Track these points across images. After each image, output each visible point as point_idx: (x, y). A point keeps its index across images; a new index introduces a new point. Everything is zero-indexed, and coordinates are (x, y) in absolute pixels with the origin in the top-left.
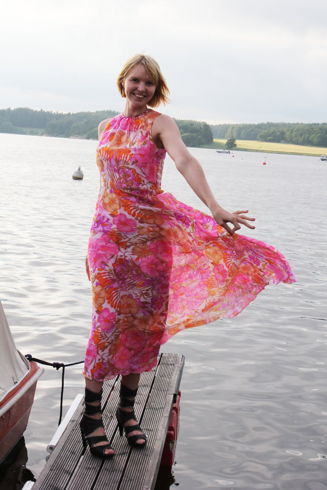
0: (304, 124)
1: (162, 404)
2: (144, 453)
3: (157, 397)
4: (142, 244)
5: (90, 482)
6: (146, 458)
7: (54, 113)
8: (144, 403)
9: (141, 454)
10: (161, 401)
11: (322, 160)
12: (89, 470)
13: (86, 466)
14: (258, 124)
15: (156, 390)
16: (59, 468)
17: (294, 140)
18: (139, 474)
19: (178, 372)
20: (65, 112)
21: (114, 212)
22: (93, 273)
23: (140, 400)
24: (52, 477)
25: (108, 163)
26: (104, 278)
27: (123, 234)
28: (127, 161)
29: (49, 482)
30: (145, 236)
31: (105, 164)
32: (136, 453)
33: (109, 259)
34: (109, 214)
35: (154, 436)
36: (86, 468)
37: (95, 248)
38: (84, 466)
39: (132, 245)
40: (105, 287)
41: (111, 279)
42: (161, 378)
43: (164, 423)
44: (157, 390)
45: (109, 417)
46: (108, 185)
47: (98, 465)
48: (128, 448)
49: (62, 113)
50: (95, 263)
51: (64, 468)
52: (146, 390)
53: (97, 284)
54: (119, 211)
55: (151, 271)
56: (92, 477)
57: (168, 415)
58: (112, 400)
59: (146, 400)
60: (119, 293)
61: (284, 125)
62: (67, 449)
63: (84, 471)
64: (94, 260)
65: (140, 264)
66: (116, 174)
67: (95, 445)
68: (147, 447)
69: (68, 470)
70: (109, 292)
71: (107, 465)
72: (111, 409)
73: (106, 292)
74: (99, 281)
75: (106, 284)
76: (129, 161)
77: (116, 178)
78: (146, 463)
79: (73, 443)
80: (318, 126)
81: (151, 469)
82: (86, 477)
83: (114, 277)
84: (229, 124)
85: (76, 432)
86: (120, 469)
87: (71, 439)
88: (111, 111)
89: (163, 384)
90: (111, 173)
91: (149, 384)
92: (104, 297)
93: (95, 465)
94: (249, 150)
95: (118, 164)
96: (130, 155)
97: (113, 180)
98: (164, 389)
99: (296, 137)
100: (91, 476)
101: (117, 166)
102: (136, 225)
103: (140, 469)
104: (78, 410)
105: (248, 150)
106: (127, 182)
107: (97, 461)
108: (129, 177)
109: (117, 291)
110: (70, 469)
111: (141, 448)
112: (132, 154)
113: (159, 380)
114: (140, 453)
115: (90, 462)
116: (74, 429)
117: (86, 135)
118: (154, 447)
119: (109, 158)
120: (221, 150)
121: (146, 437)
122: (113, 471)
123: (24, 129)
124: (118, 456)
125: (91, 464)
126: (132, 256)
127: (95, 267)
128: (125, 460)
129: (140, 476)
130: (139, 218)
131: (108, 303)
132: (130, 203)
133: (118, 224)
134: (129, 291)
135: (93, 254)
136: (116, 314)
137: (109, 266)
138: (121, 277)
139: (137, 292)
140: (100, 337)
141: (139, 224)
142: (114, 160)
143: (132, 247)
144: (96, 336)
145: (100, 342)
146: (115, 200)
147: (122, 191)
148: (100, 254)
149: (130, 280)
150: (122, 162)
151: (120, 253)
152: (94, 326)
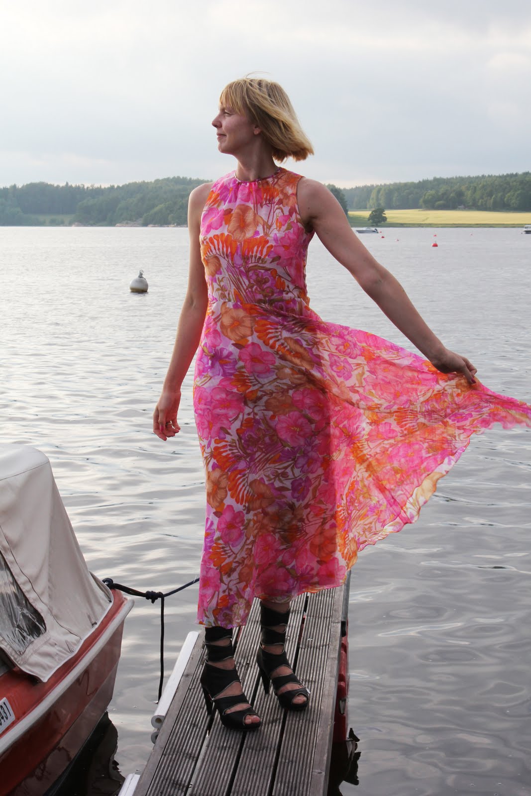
0: (495, 176)
1: (325, 639)
2: (307, 718)
3: (315, 629)
4: (280, 393)
5: (228, 770)
6: (311, 725)
7: (88, 188)
8: (296, 639)
9: (303, 720)
10: (323, 635)
11: (527, 233)
12: (223, 751)
13: (218, 745)
14: (420, 182)
15: (312, 617)
16: (176, 750)
17: (479, 204)
18: (303, 751)
19: (344, 587)
20: (105, 185)
21: (240, 340)
22: (208, 448)
23: (289, 635)
24: (167, 766)
25: (228, 262)
26: (224, 454)
27: (253, 378)
28: (262, 257)
29: (163, 774)
30: (287, 381)
31: (224, 263)
32: (295, 719)
33: (232, 422)
34: (233, 344)
35: (319, 691)
36: (219, 748)
37: (210, 405)
38: (214, 744)
39: (265, 395)
40: (226, 471)
41: (235, 456)
42: (317, 598)
43: (332, 668)
44: (314, 618)
45: (244, 664)
46: (231, 295)
47: (236, 741)
48: (280, 711)
49: (101, 186)
50: (210, 429)
51: (183, 751)
52: (295, 618)
53: (214, 467)
54: (250, 339)
55: (292, 436)
56: (230, 762)
57: (336, 655)
58: (245, 637)
59: (298, 634)
60: (247, 477)
61: (462, 180)
62: (184, 720)
63: (216, 752)
64: (208, 424)
65: (276, 425)
66: (243, 279)
67: (228, 710)
69: (190, 752)
70: (232, 478)
71: (250, 740)
72: (244, 653)
73: (228, 478)
74: (217, 461)
75: (228, 464)
76: (267, 257)
77: (244, 285)
78: (313, 733)
79: (192, 709)
81: (321, 743)
82: (220, 762)
83: (239, 452)
84: (372, 186)
85: (194, 693)
86: (273, 746)
87: (189, 703)
88: (179, 177)
89: (321, 607)
90: (234, 277)
91: (300, 609)
92: (225, 488)
93: (232, 742)
94: (408, 225)
95: (246, 263)
96: (268, 247)
97: (238, 288)
98: (324, 615)
99: (482, 198)
100: (228, 759)
101: (245, 265)
102: (275, 363)
103: (304, 743)
104: (192, 658)
105: (405, 225)
106: (263, 290)
107: (234, 737)
108: (266, 282)
109: (244, 475)
110: (194, 751)
111: (301, 711)
112: (272, 246)
113: (314, 601)
114: (300, 717)
115: (223, 738)
116: (190, 688)
117: (141, 219)
118: (322, 708)
119: (231, 252)
120: (364, 229)
121: (307, 692)
122: (262, 749)
123: (41, 218)
124: (267, 726)
125: (226, 741)
126: (266, 412)
127: (211, 437)
128: (278, 731)
129: (306, 755)
130: (280, 353)
131: (232, 496)
132: (269, 326)
133: (247, 360)
134: (260, 472)
135: (206, 415)
136: (245, 512)
137: (232, 434)
138: (249, 451)
139: (269, 473)
140: (223, 555)
141: (278, 362)
142: (239, 256)
143: (265, 398)
144: (217, 553)
145: (224, 563)
146: (243, 321)
147: (256, 306)
148: (218, 415)
149: (261, 454)
150: (253, 258)
151: (247, 410)
152: (210, 539)
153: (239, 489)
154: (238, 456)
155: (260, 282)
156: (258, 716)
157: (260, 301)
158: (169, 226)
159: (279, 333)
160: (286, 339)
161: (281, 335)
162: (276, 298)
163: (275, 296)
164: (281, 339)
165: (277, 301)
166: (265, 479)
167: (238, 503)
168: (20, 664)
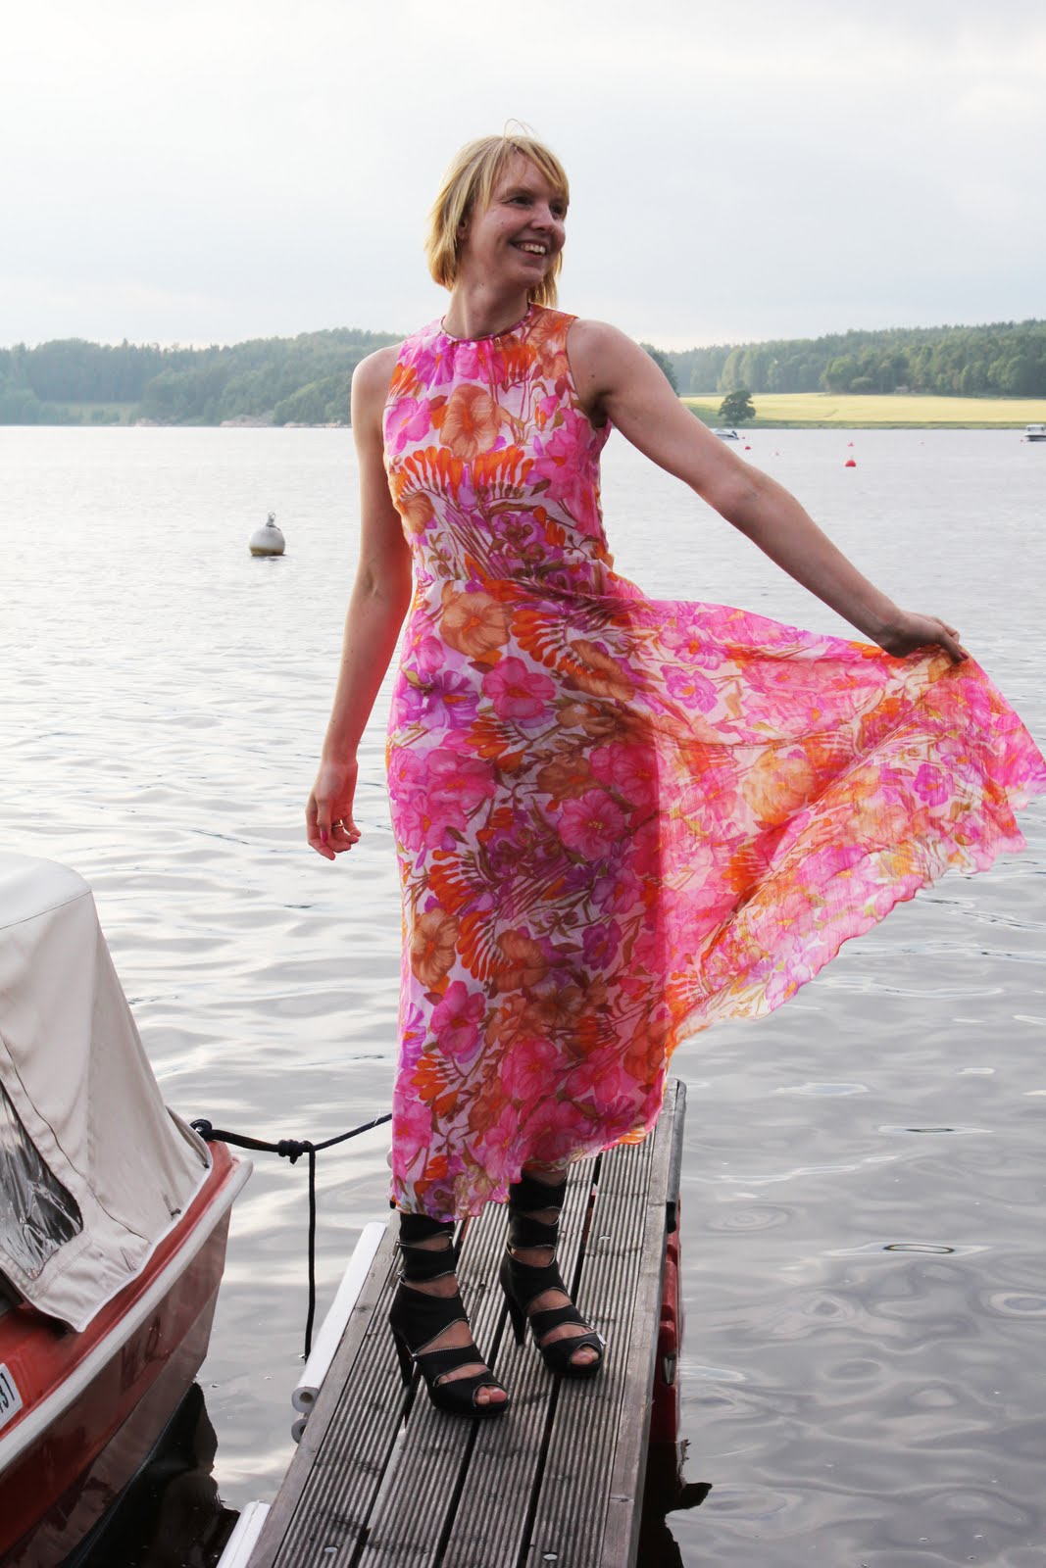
0: (968, 328)
1: (635, 1238)
2: (598, 1392)
3: (616, 1217)
4: (566, 755)
5: (444, 1494)
6: (606, 1407)
7: (165, 350)
8: (577, 1238)
9: (591, 1397)
10: (631, 1229)
11: (1031, 440)
12: (433, 1458)
13: (423, 1445)
14: (820, 339)
15: (608, 1195)
16: (341, 1456)
17: (938, 383)
18: (591, 1458)
19: (671, 1135)
20: (200, 345)
21: (484, 654)
22: (418, 867)
24: (322, 1487)
25: (448, 501)
26: (452, 881)
27: (511, 729)
28: (515, 485)
29: (316, 1502)
30: (579, 730)
31: (439, 505)
32: (575, 1394)
33: (468, 818)
34: (471, 664)
35: (622, 1339)
36: (425, 1452)
37: (426, 785)
38: (416, 1444)
39: (536, 762)
40: (455, 914)
41: (473, 885)
42: (620, 1157)
43: (648, 1294)
44: (614, 1195)
45: (475, 1287)
46: (459, 568)
47: (460, 1439)
48: (545, 1379)
49: (191, 346)
50: (424, 831)
51: (355, 1457)
52: (577, 1196)
53: (429, 906)
54: (504, 651)
55: (589, 840)
56: (448, 1479)
57: (656, 1268)
58: (476, 1234)
59: (581, 1228)
60: (493, 926)
61: (903, 335)
62: (356, 1397)
63: (419, 1460)
64: (421, 821)
65: (558, 822)
66: (480, 533)
67: (444, 1377)
68: (605, 1372)
69: (368, 1459)
70: (465, 929)
71: (487, 1436)
72: (476, 1264)
73: (458, 929)
74: (437, 894)
75: (459, 900)
76: (524, 485)
77: (484, 545)
78: (610, 1423)
79: (371, 1375)
80: (1011, 331)
81: (628, 1441)
82: (426, 1479)
83: (480, 876)
84: (727, 347)
85: (377, 1343)
86: (532, 1448)
87: (366, 1364)
88: (345, 330)
89: (628, 1174)
90: (463, 530)
91: (585, 1179)
92: (451, 947)
93: (452, 1440)
94: (795, 425)
95: (484, 500)
96: (524, 465)
97: (473, 551)
98: (633, 1190)
99: (943, 371)
100: (442, 1474)
101: (482, 505)
102: (554, 694)
103: (593, 1442)
104: (373, 1275)
105: (790, 425)
106: (522, 550)
107: (455, 1428)
108: (526, 534)
109: (488, 923)
110: (376, 1458)
111: (587, 1379)
112: (530, 462)
113: (613, 1162)
114: (585, 1392)
115: (434, 1433)
116: (369, 1333)
117: (272, 412)
118: (629, 1372)
119: (451, 483)
121: (599, 1342)
122: (510, 1453)
123: (74, 409)
124: (520, 1408)
125: (439, 1438)
126: (538, 797)
127: (426, 847)
128: (542, 1418)
129: (597, 1465)
130: (565, 674)
131: (465, 965)
132: (540, 622)
133: (498, 693)
134: (520, 915)
135: (416, 803)
136: (486, 995)
137: (467, 840)
138: (500, 875)
139: (541, 917)
140: (441, 1078)
141: (561, 693)
142: (469, 488)
143: (538, 768)
144: (427, 1075)
145: (441, 1095)
146: (489, 616)
147: (513, 582)
148: (442, 803)
149: (526, 880)
150: (497, 490)
151: (501, 793)
152: (416, 1046)
153: (479, 949)
154: (478, 884)
155: (516, 535)
156: (504, 1389)
157: (518, 573)
158: (327, 425)
159: (561, 634)
160: (575, 644)
161: (564, 637)
162: (550, 563)
163: (547, 561)
164: (565, 645)
165: (551, 570)
166: (532, 930)
167: (475, 977)
168: (32, 1297)
